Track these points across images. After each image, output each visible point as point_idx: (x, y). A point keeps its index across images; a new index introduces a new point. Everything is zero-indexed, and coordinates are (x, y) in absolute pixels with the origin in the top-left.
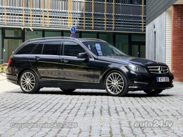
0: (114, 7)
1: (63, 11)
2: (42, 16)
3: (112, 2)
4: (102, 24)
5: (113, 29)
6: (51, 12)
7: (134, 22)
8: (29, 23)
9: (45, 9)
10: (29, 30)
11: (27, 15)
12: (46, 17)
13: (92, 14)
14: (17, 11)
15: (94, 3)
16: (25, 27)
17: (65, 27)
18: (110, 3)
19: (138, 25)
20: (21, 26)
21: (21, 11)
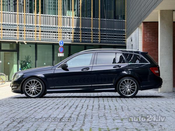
0: (99, 22)
1: (54, 26)
2: (34, 31)
3: (98, 18)
4: (89, 38)
5: (99, 42)
6: (43, 27)
7: (118, 35)
8: (23, 37)
9: (38, 25)
10: (23, 43)
11: (21, 30)
12: (38, 31)
13: (80, 29)
14: (12, 26)
15: (82, 18)
16: (19, 41)
17: (55, 40)
18: (96, 19)
19: (121, 38)
20: (15, 40)
21: (16, 27)
